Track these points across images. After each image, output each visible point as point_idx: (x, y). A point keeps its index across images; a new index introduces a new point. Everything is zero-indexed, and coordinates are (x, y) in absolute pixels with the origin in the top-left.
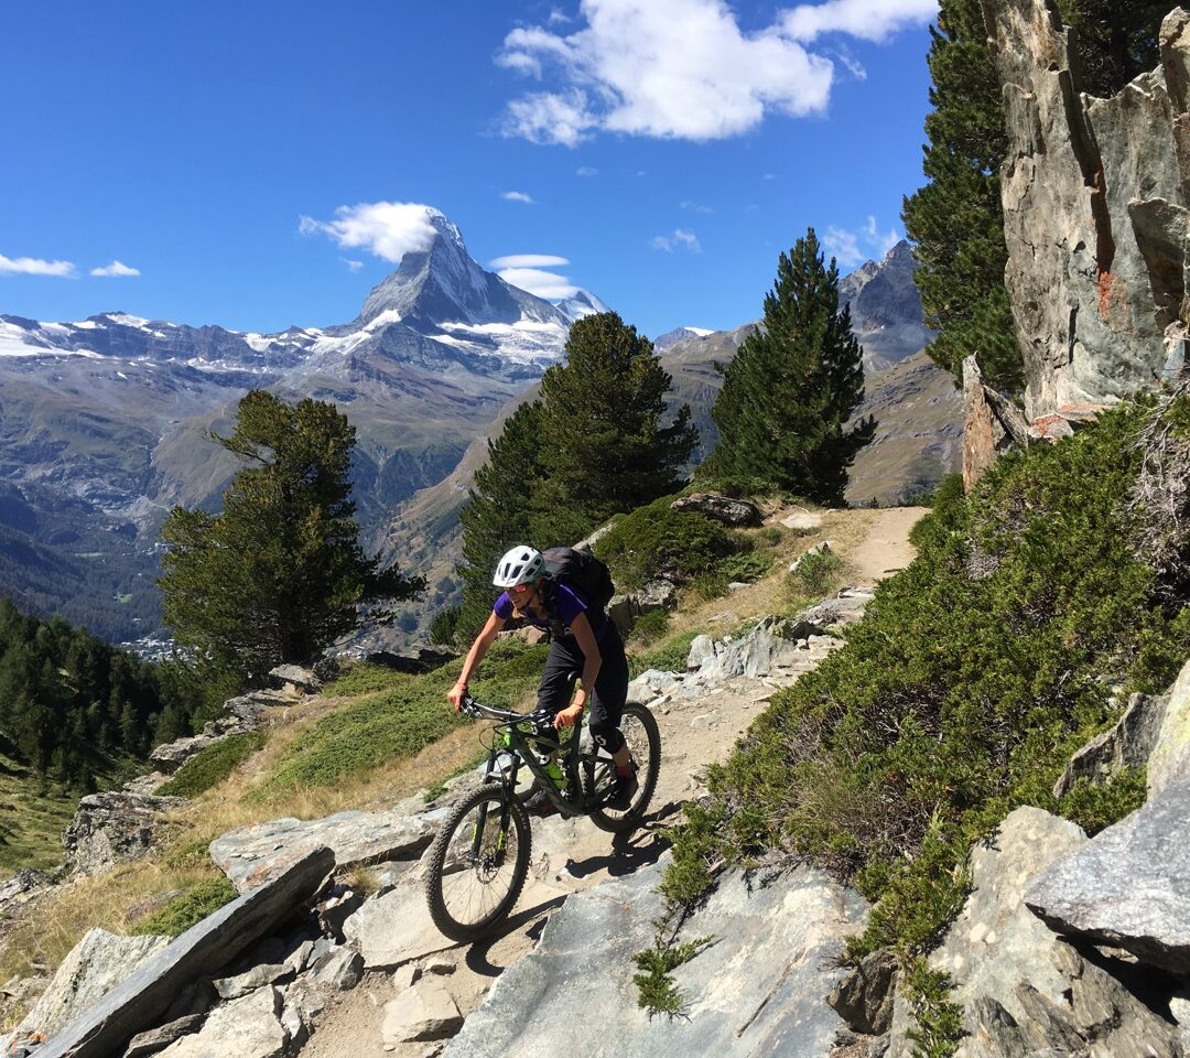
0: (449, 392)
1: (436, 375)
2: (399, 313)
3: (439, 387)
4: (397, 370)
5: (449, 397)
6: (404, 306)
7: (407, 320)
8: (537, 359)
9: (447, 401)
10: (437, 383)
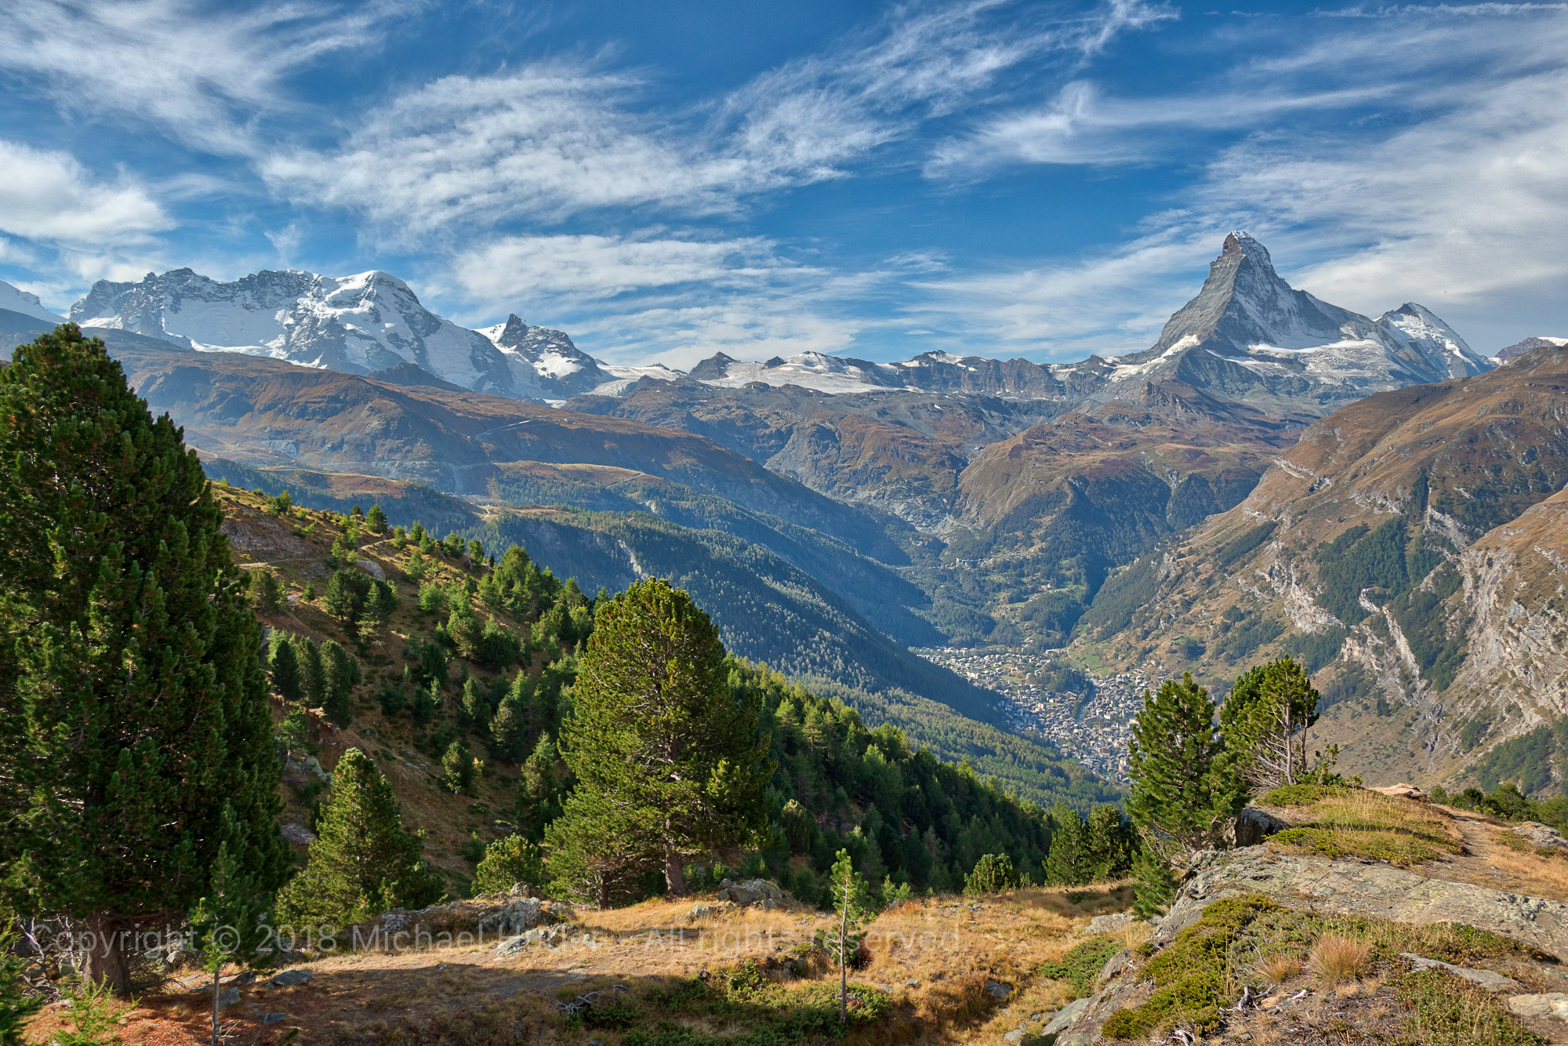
0: (1249, 415)
1: (1236, 399)
2: (1199, 338)
3: (1239, 411)
4: (1194, 394)
5: (1249, 421)
6: (1205, 330)
7: (1207, 344)
8: (1351, 378)
9: (1246, 424)
10: (1238, 406)
